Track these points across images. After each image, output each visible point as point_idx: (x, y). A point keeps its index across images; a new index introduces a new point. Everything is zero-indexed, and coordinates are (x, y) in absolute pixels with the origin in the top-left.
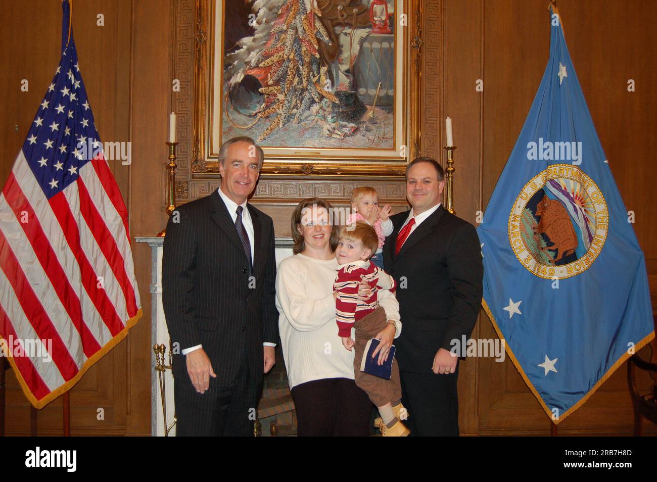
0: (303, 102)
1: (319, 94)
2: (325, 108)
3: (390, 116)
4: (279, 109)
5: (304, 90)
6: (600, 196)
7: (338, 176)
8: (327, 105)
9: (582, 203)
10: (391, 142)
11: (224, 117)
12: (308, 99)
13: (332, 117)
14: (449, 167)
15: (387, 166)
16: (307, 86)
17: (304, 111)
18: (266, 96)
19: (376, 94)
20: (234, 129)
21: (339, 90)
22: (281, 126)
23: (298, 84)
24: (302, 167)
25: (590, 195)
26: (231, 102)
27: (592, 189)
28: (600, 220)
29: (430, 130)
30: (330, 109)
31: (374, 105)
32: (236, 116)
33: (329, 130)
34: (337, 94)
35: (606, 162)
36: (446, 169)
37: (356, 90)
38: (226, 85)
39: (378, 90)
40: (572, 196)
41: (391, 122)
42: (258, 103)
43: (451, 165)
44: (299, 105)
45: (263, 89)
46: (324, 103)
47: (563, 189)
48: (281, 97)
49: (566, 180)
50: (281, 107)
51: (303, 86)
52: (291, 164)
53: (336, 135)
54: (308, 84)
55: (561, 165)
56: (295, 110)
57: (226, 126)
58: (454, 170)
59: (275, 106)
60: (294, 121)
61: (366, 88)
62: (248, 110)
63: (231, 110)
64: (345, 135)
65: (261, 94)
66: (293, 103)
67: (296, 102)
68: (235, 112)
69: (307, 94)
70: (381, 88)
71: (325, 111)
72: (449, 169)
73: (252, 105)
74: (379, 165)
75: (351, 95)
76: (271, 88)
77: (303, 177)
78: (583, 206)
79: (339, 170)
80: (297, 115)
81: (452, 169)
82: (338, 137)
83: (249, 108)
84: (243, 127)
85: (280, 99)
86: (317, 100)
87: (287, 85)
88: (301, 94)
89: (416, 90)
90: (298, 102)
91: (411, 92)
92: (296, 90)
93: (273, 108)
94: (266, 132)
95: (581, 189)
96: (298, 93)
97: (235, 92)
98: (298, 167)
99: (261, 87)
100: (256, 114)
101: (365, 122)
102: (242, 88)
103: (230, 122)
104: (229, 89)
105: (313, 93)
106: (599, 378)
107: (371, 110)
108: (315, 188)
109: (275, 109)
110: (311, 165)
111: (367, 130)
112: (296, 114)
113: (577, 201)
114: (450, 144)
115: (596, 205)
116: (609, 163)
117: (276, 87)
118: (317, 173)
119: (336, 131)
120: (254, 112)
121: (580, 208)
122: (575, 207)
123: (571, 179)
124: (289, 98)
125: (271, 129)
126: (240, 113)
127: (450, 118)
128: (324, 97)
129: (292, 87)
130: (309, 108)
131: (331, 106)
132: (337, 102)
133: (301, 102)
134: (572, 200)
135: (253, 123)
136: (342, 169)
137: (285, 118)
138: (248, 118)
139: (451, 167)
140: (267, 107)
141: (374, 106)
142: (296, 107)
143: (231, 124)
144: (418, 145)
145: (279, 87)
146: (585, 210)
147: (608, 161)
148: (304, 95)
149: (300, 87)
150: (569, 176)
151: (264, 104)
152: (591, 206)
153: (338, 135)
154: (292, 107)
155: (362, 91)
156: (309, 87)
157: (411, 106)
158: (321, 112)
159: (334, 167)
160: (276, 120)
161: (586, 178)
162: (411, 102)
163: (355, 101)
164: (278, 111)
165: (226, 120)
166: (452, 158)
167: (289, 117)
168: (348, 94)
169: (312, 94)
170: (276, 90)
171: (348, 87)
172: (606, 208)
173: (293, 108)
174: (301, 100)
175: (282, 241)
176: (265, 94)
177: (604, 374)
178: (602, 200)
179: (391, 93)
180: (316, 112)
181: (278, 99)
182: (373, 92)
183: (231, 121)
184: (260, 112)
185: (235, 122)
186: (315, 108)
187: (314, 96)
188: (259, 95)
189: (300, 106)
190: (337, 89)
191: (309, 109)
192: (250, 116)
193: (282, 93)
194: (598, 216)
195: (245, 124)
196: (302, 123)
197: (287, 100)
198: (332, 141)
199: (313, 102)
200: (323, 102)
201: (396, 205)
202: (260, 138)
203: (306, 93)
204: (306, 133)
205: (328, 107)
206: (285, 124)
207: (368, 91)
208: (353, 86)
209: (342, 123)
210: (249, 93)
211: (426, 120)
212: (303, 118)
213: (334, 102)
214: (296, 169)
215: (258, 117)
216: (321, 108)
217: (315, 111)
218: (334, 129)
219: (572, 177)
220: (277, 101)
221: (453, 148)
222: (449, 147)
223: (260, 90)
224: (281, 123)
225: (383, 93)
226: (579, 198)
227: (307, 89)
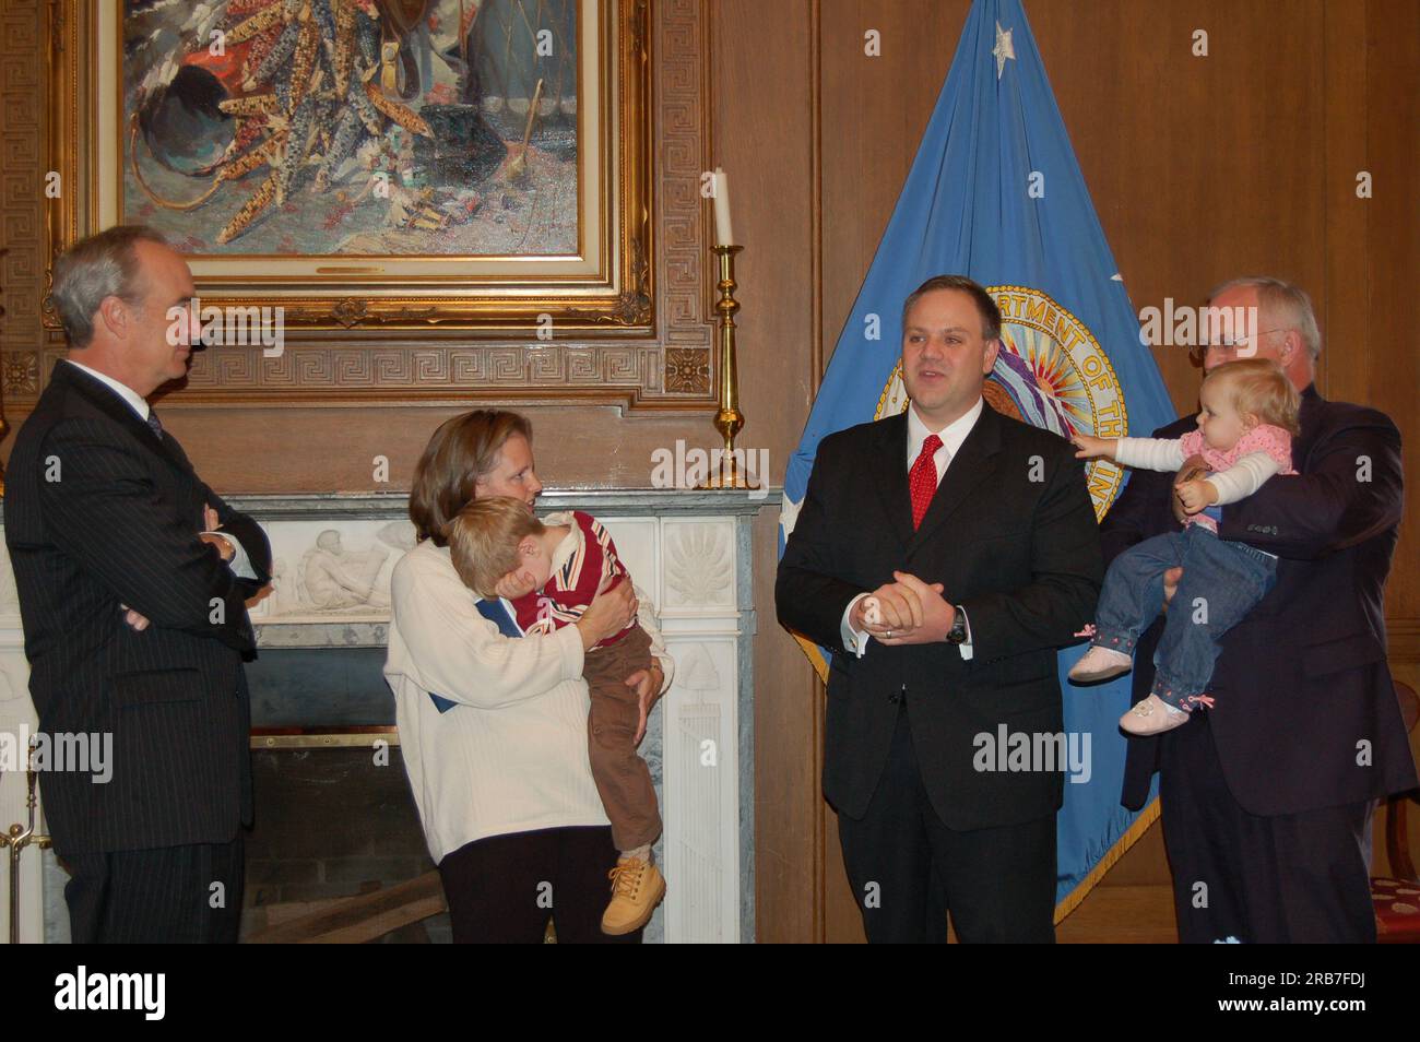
0: (338, 135)
1: (379, 113)
2: (395, 151)
3: (568, 167)
4: (272, 154)
5: (338, 103)
6: (1105, 368)
7: (433, 327)
8: (401, 140)
9: (1056, 387)
10: (572, 237)
11: (127, 178)
12: (351, 127)
13: (414, 175)
14: (724, 299)
15: (560, 298)
16: (346, 94)
17: (340, 159)
18: (238, 122)
19: (528, 113)
20: (156, 211)
21: (431, 102)
22: (279, 199)
23: (323, 89)
24: (337, 308)
25: (1079, 363)
26: (146, 140)
27: (1084, 350)
28: (1107, 429)
29: (677, 201)
30: (407, 154)
31: (526, 140)
32: (161, 175)
33: (405, 209)
34: (428, 114)
35: (1117, 277)
36: (718, 304)
37: (477, 100)
38: (131, 95)
39: (535, 101)
40: (1031, 368)
41: (573, 184)
42: (219, 139)
43: (731, 294)
44: (326, 144)
45: (230, 102)
46: (393, 139)
47: (1009, 350)
48: (277, 123)
49: (1015, 326)
50: (278, 151)
51: (335, 94)
52: (308, 299)
53: (426, 222)
54: (349, 89)
55: (1003, 288)
56: (314, 159)
57: (132, 201)
58: (736, 307)
59: (262, 148)
60: (317, 186)
61: (504, 94)
62: (191, 160)
63: (147, 160)
64: (452, 221)
65: (226, 116)
66: (311, 139)
67: (319, 137)
68: (156, 164)
69: (348, 114)
70: (543, 94)
71: (396, 157)
72: (723, 305)
73: (201, 146)
74: (541, 298)
75: (464, 115)
76: (251, 101)
77: (339, 334)
78: (1057, 395)
79: (434, 313)
80: (322, 171)
81: (732, 304)
82: (433, 226)
83: (193, 154)
84: (176, 205)
85: (277, 129)
86: (374, 130)
87: (294, 90)
88: (331, 115)
89: (633, 100)
90: (324, 136)
91: (621, 103)
92: (317, 105)
93: (257, 154)
94: (240, 216)
95: (1052, 349)
96: (323, 112)
97: (157, 112)
98: (326, 309)
99: (223, 95)
100: (212, 172)
101: (500, 186)
102: (175, 103)
103: (145, 192)
104: (140, 105)
105: (362, 110)
106: (1112, 838)
107: (517, 152)
108: (375, 362)
109: (262, 156)
110: (360, 301)
111: (507, 208)
112: (317, 167)
113: (1043, 382)
114: (725, 238)
115: (1094, 390)
116: (1124, 283)
117: (264, 98)
118: (376, 321)
119: (427, 212)
120: (206, 165)
121: (1050, 400)
122: (1037, 397)
123: (1029, 325)
124: (299, 126)
125: (255, 209)
126: (170, 168)
127: (723, 171)
128: (394, 122)
129: (308, 96)
130: (354, 151)
131: (411, 145)
132: (426, 134)
133: (332, 137)
134: (1031, 380)
135: (207, 194)
136: (443, 309)
137: (289, 180)
138: (191, 179)
139: (732, 300)
140: (242, 150)
141: (525, 144)
142: (318, 148)
143: (147, 198)
144: (641, 244)
145: (274, 98)
146: (1064, 405)
147: (1123, 277)
148: (338, 117)
149: (330, 95)
150: (1022, 318)
151: (233, 143)
152: (1083, 393)
153: (429, 220)
154: (308, 148)
155: (492, 103)
156: (352, 97)
157: (621, 140)
158: (386, 162)
159: (421, 306)
160: (267, 185)
161: (1068, 321)
162: (621, 130)
163: (473, 131)
164: (270, 159)
165: (132, 187)
166: (732, 275)
167: (303, 176)
168: (455, 110)
169: (361, 114)
170: (265, 104)
171: (455, 95)
172: (1121, 400)
173: (312, 152)
174: (332, 132)
175: (283, 503)
176: (236, 115)
177: (1126, 829)
178: (1111, 378)
179: (568, 105)
180: (372, 162)
181: (270, 130)
182: (521, 105)
183: (147, 188)
184: (223, 163)
185: (158, 192)
186: (369, 150)
187: (365, 120)
188: (218, 118)
189: (330, 146)
190: (426, 99)
191: (354, 154)
192: (197, 174)
193: (280, 112)
194: (1100, 419)
195: (188, 197)
196: (336, 192)
197: (295, 131)
198: (416, 240)
199: (363, 134)
200: (390, 135)
201: (590, 402)
202: (224, 232)
203: (345, 112)
204: (347, 218)
205: (404, 147)
206: (291, 193)
207: (511, 102)
208: (468, 91)
209: (440, 189)
210: (193, 113)
211: (666, 174)
212: (337, 176)
213: (419, 134)
214: (322, 313)
215: (219, 179)
216: (386, 150)
217: (369, 159)
218: (421, 205)
219: (1030, 321)
220: (267, 134)
221: (732, 251)
222: (723, 247)
223: (222, 105)
224: (279, 191)
225: (548, 107)
226: (1048, 374)
227: (346, 100)
